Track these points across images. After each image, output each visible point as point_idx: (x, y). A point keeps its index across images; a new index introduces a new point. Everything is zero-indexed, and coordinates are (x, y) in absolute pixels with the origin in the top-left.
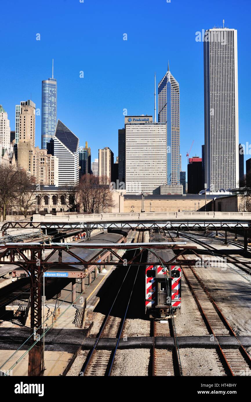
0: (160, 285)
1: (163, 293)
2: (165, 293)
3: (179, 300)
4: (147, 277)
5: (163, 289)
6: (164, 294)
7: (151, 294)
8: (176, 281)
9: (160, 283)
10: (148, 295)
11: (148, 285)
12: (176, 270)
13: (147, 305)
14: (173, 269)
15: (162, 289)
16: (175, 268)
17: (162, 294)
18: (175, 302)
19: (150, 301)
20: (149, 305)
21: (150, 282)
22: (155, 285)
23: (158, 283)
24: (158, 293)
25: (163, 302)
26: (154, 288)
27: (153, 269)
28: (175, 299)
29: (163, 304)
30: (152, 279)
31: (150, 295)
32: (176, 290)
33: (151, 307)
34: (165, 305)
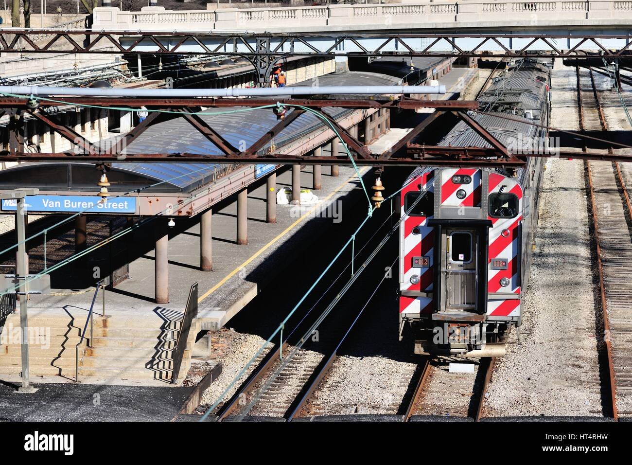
0: (447, 241)
1: (460, 270)
2: (467, 271)
3: (516, 297)
4: (404, 216)
5: (461, 257)
6: (463, 274)
7: (417, 272)
8: (504, 231)
9: (448, 234)
10: (408, 278)
11: (409, 243)
12: (505, 191)
13: (404, 311)
14: (496, 190)
15: (455, 258)
16: (501, 184)
17: (456, 274)
18: (502, 302)
19: (415, 298)
20: (413, 309)
21: (416, 231)
22: (430, 245)
23: (444, 236)
24: (443, 269)
25: (459, 302)
26: (430, 252)
27: (424, 187)
28: (501, 290)
29: (458, 308)
30: (423, 223)
31: (415, 276)
32: (505, 261)
33: (419, 317)
34: (465, 310)
